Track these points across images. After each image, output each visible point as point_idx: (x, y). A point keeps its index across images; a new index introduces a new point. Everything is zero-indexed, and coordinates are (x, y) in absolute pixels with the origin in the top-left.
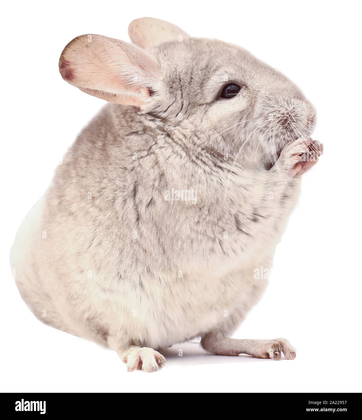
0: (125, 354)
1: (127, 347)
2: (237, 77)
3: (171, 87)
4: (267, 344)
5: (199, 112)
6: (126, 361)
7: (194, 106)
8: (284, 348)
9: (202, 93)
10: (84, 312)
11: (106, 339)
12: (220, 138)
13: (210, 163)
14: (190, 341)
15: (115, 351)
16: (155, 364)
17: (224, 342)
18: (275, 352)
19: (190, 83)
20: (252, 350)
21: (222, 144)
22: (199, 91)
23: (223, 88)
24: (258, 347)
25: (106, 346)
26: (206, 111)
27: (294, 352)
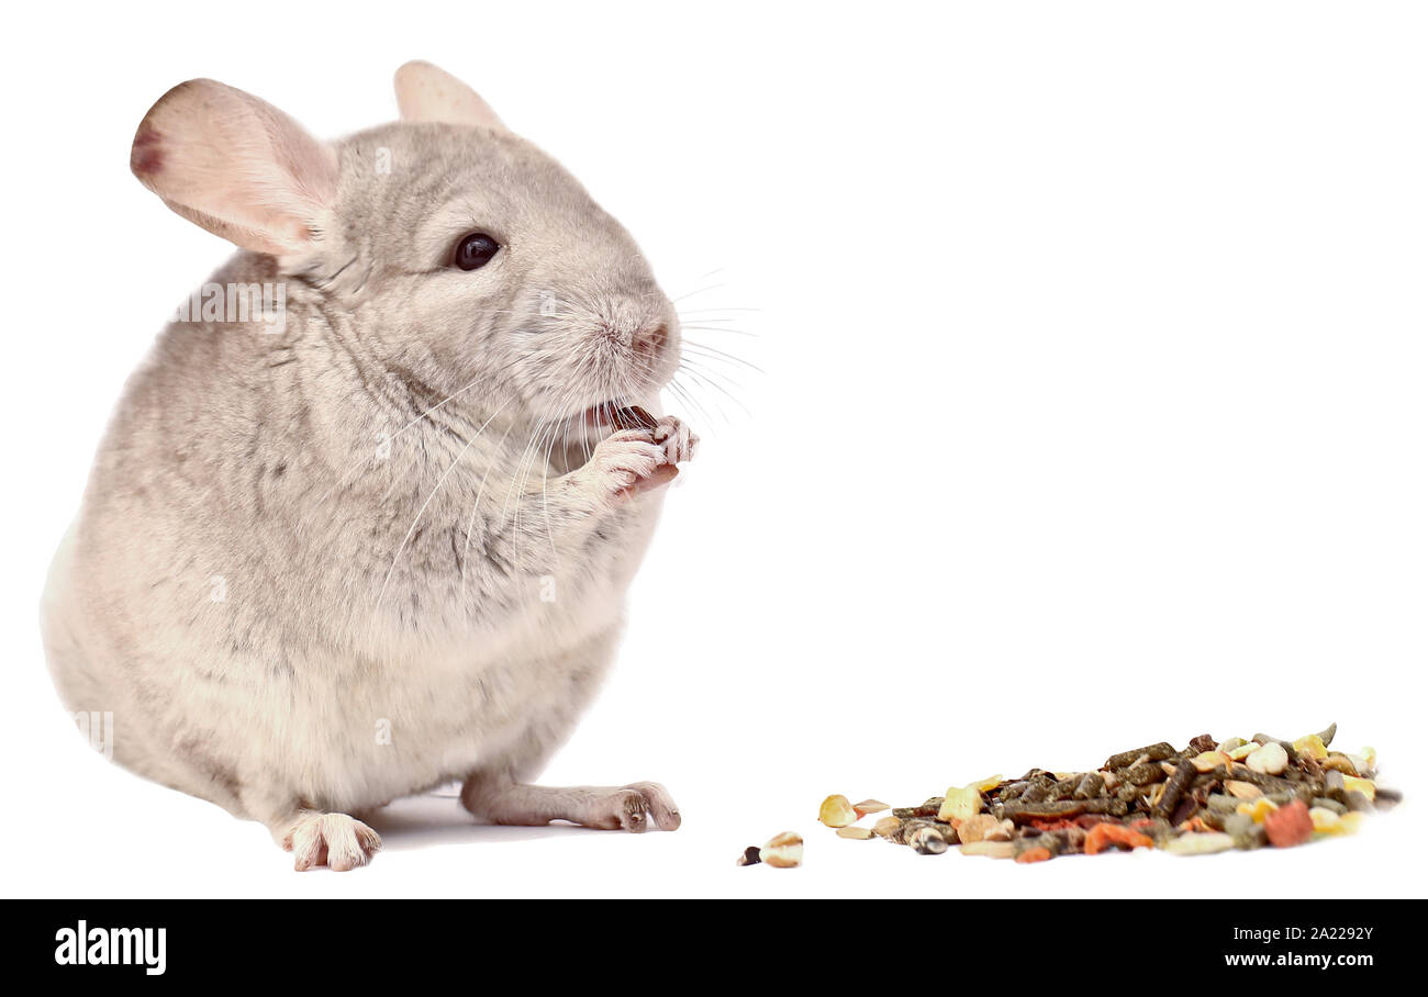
0: (286, 831)
1: (291, 813)
2: (491, 222)
3: (352, 227)
4: (614, 796)
5: (400, 287)
6: (289, 846)
7: (392, 275)
8: (653, 804)
9: (411, 247)
10: (173, 729)
11: (236, 795)
12: (427, 352)
13: (404, 403)
14: (433, 793)
15: (263, 823)
16: (357, 851)
17: (514, 794)
18: (634, 813)
19: (389, 220)
20: (581, 811)
21: (430, 366)
22: (406, 242)
23: (459, 242)
24: (593, 804)
25: (241, 812)
26: (415, 288)
27: (676, 813)
